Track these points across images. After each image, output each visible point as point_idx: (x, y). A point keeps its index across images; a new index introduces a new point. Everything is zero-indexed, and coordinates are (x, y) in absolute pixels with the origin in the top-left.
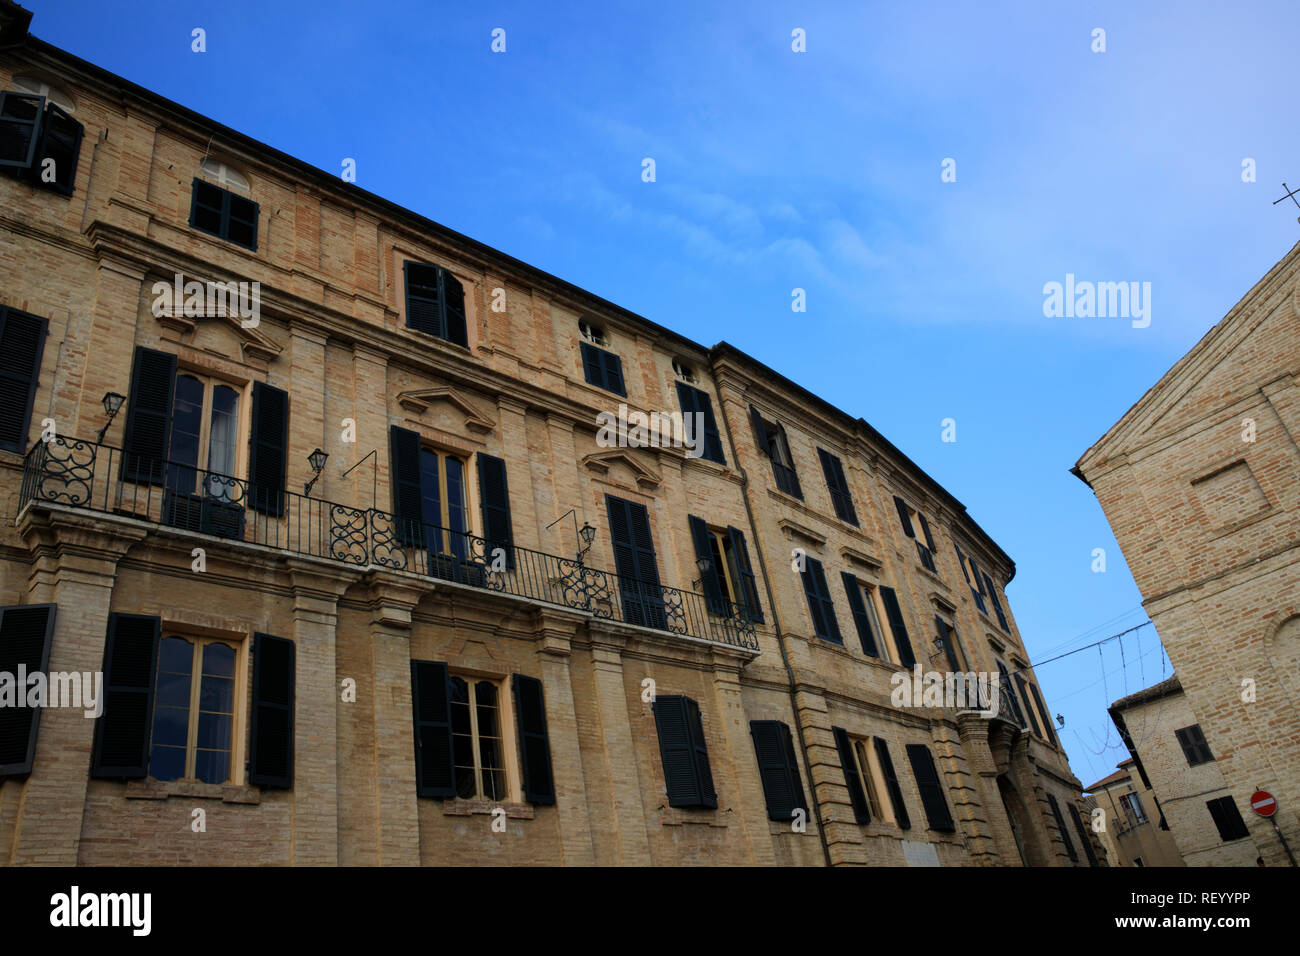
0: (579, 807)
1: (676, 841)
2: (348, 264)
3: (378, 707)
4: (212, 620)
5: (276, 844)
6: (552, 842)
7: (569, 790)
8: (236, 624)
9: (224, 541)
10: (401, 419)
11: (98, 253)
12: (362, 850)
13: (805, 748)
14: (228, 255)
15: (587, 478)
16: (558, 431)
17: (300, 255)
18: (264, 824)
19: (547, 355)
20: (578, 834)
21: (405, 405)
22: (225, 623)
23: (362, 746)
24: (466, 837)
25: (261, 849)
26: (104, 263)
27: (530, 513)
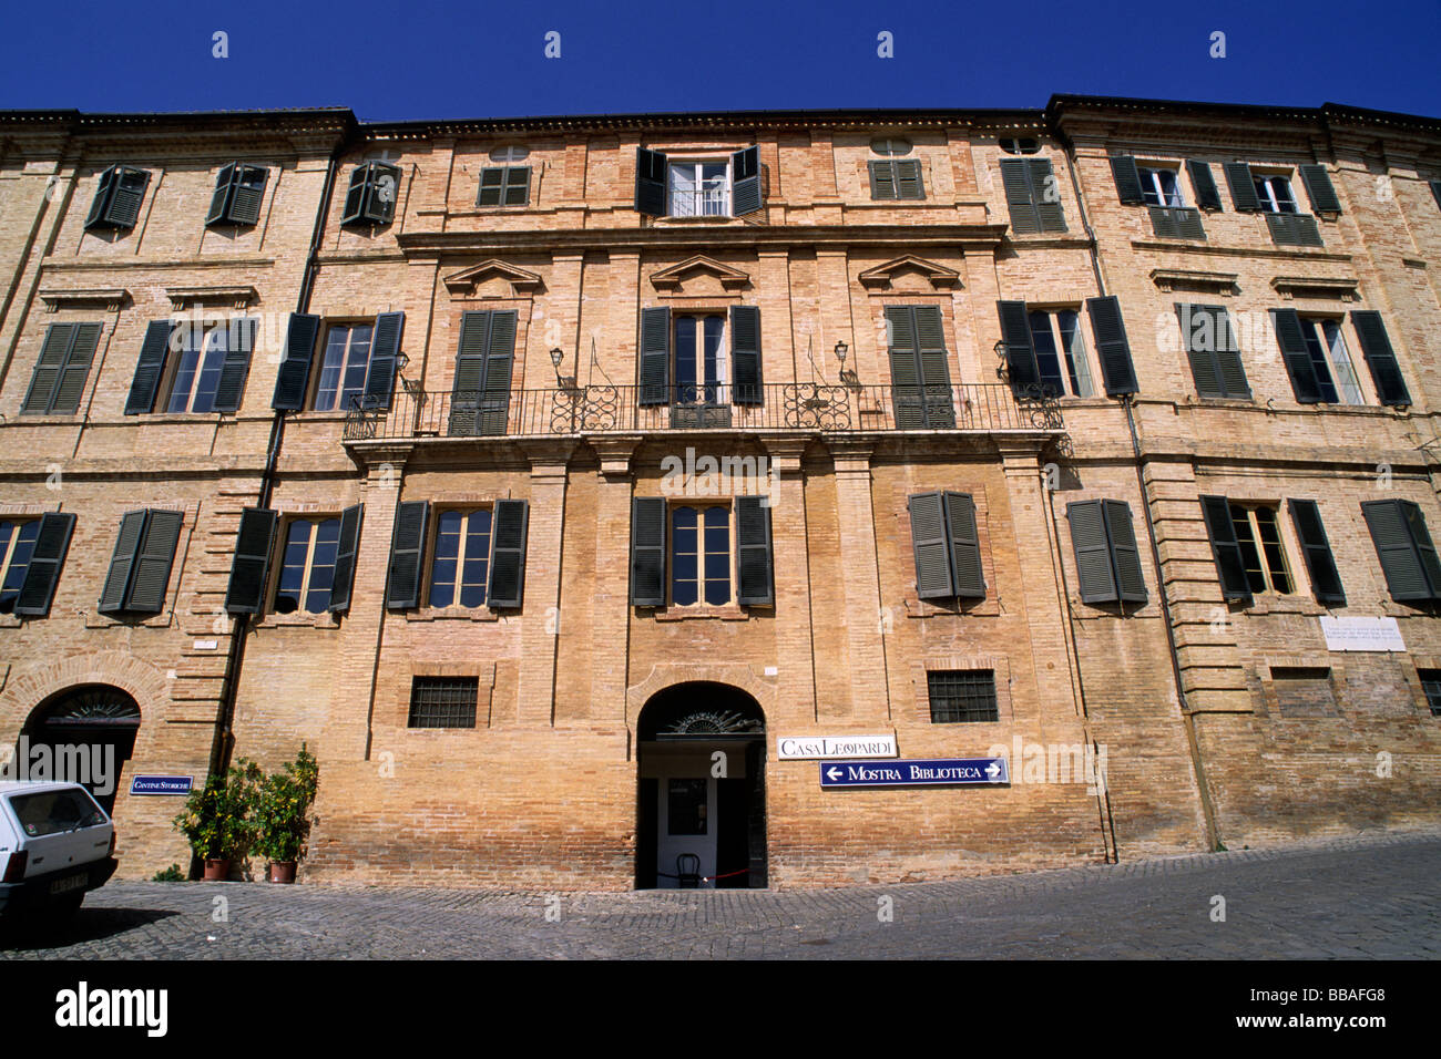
0: (801, 607)
1: (924, 632)
2: (612, 182)
3: (599, 541)
4: (467, 495)
5: (509, 646)
6: (768, 638)
7: (789, 592)
8: (485, 496)
9: (465, 439)
10: (651, 300)
11: (407, 257)
12: (579, 649)
13: (1151, 524)
14: (505, 218)
15: (861, 298)
16: (828, 259)
17: (567, 193)
18: (500, 634)
19: (823, 189)
20: (795, 630)
21: (658, 286)
22: (477, 496)
23: (584, 572)
24: (676, 637)
25: (500, 650)
26: (411, 262)
27: (785, 347)
